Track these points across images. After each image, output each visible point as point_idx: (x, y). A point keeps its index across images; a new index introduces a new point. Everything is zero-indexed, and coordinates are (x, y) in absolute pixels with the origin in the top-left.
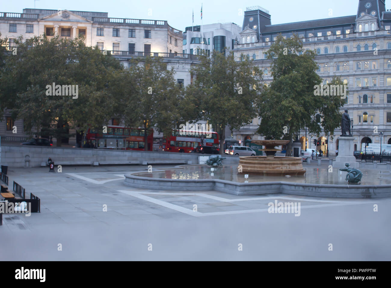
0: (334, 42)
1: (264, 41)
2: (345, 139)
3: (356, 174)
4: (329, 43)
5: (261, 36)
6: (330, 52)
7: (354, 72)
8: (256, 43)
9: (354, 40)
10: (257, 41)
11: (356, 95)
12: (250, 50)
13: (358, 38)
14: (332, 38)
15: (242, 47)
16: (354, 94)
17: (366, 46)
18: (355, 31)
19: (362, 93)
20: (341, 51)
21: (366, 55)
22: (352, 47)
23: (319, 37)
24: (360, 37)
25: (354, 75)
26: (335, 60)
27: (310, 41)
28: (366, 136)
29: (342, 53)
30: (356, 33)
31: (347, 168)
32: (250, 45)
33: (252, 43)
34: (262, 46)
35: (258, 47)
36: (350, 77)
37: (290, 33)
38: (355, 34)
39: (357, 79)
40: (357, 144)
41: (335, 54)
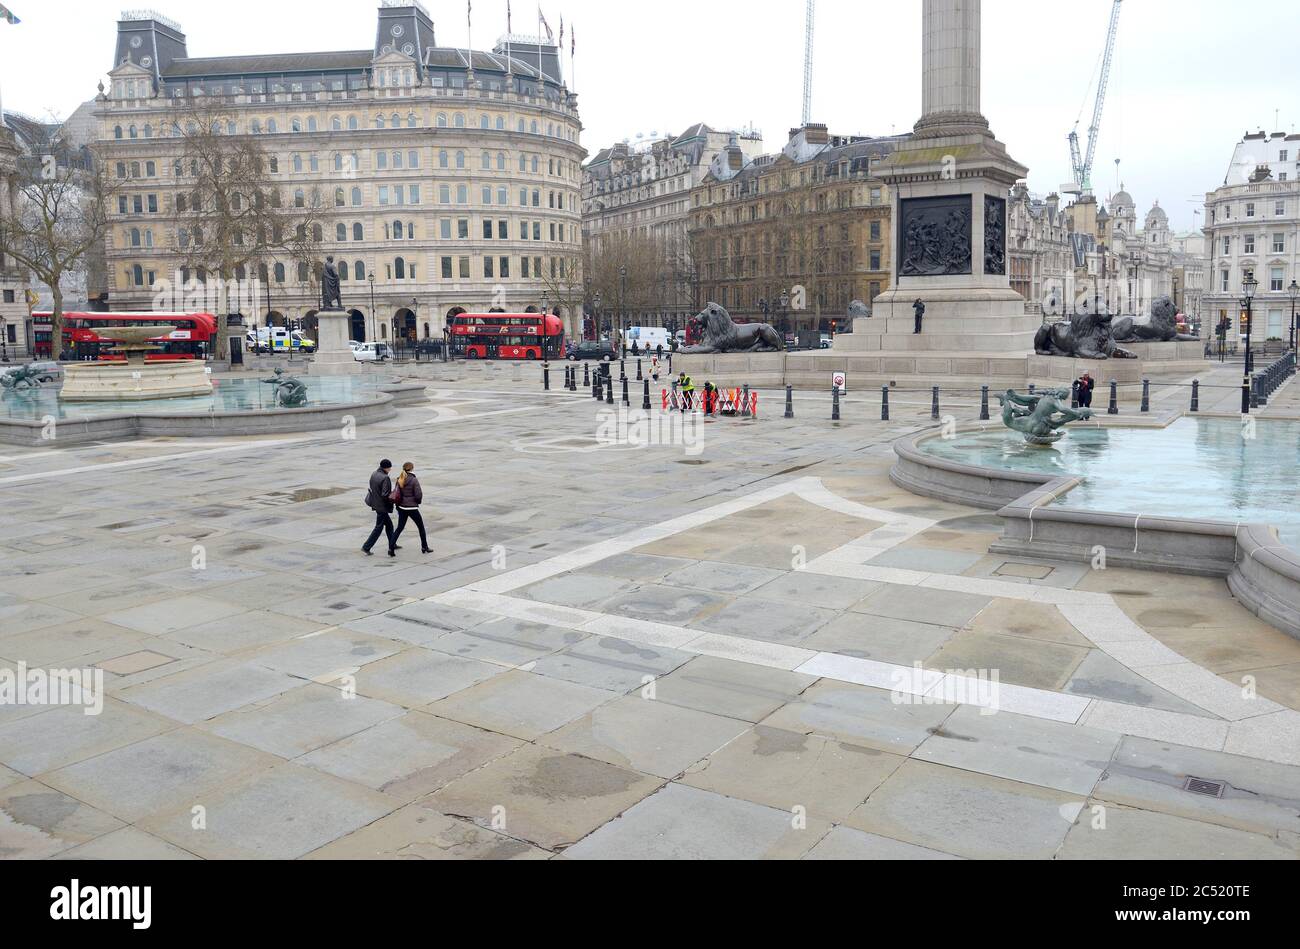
0: (328, 106)
1: (169, 96)
2: (329, 317)
3: (295, 387)
4: (316, 107)
5: (161, 83)
6: (322, 127)
7: (373, 173)
8: (151, 99)
9: (370, 105)
10: (154, 95)
11: (379, 222)
12: (137, 115)
13: (379, 100)
14: (325, 98)
15: (117, 106)
16: (374, 220)
17: (395, 118)
18: (372, 85)
19: (391, 219)
20: (345, 126)
21: (395, 139)
22: (367, 120)
23: (296, 93)
24: (382, 98)
25: (374, 180)
26: (333, 146)
27: (277, 100)
28: (404, 307)
29: (346, 132)
30: (372, 89)
31: (276, 377)
32: (137, 105)
33: (142, 100)
34: (166, 107)
35: (153, 109)
36: (366, 184)
37: (230, 81)
38: (371, 92)
39: (379, 187)
40: (386, 323)
41: (331, 133)
